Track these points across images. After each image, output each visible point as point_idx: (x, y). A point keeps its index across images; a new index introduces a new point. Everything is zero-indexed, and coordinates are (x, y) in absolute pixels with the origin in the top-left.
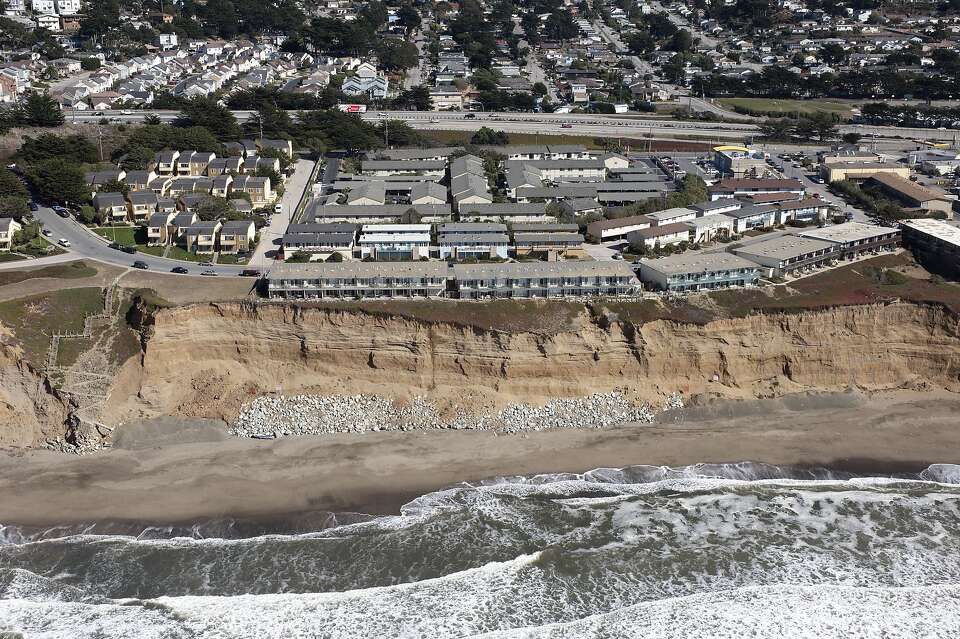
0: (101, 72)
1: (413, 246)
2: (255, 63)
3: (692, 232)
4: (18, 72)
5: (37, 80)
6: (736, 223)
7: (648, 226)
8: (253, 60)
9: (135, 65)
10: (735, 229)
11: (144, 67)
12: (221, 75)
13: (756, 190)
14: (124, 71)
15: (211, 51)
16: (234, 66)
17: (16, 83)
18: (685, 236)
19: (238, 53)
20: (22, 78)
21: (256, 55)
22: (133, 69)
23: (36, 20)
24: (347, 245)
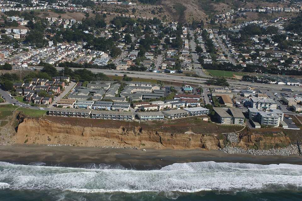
0: (28, 53)
1: (87, 106)
2: (73, 52)
3: (159, 107)
4: (5, 52)
5: (10, 54)
6: (172, 105)
7: (149, 104)
8: (73, 51)
9: (39, 51)
10: (172, 107)
11: (41, 51)
12: (61, 55)
13: (187, 97)
14: (35, 52)
15: (63, 47)
16: (66, 53)
17: (4, 56)
18: (156, 108)
19: (70, 48)
20: (6, 54)
21: (75, 49)
22: (38, 53)
23: (14, 36)
24: (72, 104)
